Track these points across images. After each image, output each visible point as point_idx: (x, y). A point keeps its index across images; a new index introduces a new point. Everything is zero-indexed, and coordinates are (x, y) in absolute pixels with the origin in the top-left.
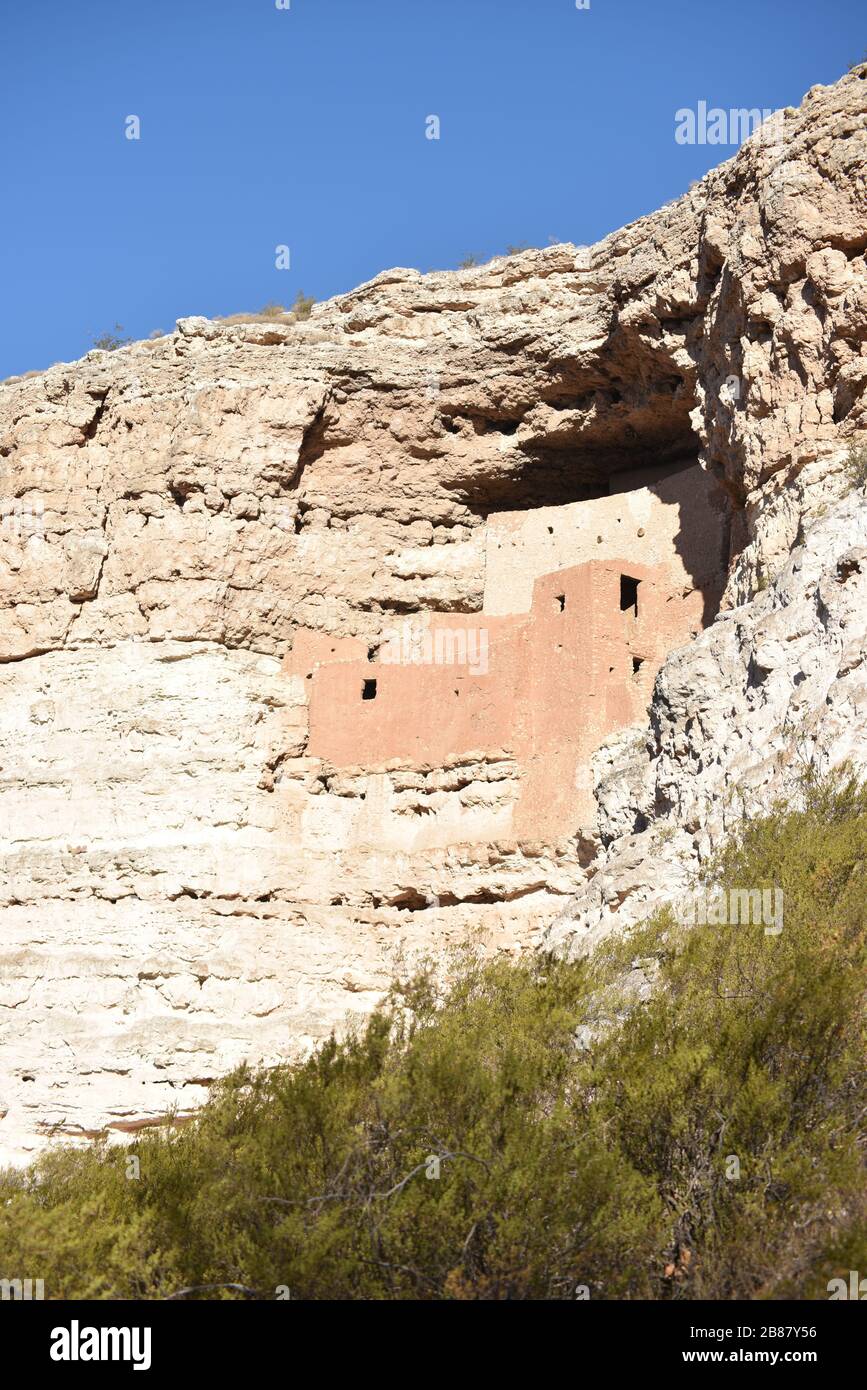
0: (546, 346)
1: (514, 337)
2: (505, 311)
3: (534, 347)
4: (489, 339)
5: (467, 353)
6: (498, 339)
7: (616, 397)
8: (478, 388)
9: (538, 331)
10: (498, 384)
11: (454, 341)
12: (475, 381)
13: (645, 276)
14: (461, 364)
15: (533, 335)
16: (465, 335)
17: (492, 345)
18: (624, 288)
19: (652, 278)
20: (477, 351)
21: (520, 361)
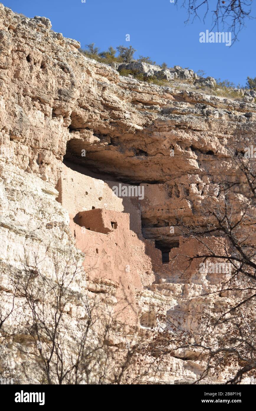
0: (121, 116)
1: (114, 105)
2: (115, 93)
3: (116, 113)
4: (105, 99)
5: (92, 98)
6: (108, 101)
7: (112, 143)
8: (88, 114)
9: (123, 109)
10: (96, 117)
11: (91, 89)
12: (89, 110)
13: (199, 129)
14: (88, 100)
15: (121, 109)
16: (95, 90)
17: (104, 102)
18: (186, 126)
19: (201, 131)
20: (96, 100)
21: (106, 114)
